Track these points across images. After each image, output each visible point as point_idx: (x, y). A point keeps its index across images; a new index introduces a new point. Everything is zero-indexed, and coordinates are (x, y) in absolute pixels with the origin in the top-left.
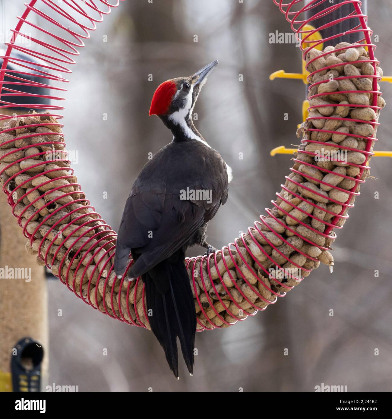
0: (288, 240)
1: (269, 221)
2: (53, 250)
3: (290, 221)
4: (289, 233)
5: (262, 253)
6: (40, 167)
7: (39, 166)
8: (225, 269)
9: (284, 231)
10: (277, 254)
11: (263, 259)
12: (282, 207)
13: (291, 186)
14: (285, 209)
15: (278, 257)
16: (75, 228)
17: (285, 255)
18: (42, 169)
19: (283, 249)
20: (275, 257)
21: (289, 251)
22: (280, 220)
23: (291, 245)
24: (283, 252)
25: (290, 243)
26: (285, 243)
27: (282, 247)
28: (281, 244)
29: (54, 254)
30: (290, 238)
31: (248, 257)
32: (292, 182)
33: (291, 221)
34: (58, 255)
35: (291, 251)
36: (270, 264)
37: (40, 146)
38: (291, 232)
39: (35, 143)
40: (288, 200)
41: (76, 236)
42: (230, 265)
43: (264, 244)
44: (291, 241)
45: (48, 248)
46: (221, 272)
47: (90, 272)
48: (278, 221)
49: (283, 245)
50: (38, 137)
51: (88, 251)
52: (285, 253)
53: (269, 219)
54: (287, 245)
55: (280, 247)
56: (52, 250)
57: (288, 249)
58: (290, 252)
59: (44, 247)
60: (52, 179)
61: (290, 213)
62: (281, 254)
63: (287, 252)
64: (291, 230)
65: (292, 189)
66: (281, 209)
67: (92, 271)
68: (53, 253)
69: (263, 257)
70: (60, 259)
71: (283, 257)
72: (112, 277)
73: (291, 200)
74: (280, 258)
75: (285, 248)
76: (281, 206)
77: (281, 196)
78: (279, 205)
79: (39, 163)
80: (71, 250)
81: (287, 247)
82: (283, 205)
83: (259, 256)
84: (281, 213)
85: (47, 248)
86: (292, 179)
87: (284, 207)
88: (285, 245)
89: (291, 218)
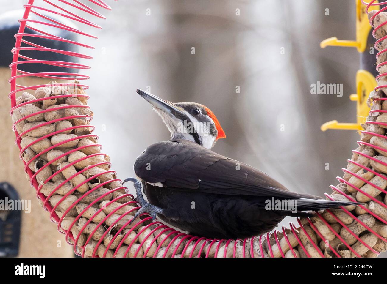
0: (360, 218)
1: (337, 198)
2: (89, 229)
3: (361, 198)
4: (361, 211)
5: (330, 232)
6: (73, 142)
7: (71, 141)
8: (288, 247)
9: (354, 208)
10: (347, 232)
11: (331, 238)
12: (353, 182)
13: (361, 160)
14: (355, 185)
15: (347, 236)
16: (118, 206)
17: (355, 234)
18: (76, 144)
19: (353, 227)
20: (344, 236)
21: (360, 230)
22: (350, 196)
23: (363, 224)
24: (354, 231)
25: (361, 221)
26: (355, 221)
27: (353, 226)
28: (350, 222)
29: (90, 234)
30: (362, 216)
31: (313, 236)
32: (362, 155)
33: (363, 198)
34: (95, 234)
35: (362, 230)
36: (338, 244)
37: (74, 119)
38: (363, 209)
39: (69, 115)
40: (359, 175)
41: (119, 214)
42: (294, 244)
43: (331, 222)
44: (363, 219)
45: (83, 226)
46: (284, 251)
47: (134, 251)
48: (348, 198)
49: (354, 223)
50: (71, 108)
51: (132, 229)
52: (355, 232)
53: (336, 196)
54: (358, 224)
55: (350, 225)
56: (87, 229)
57: (359, 228)
58: (360, 232)
59: (78, 225)
60: (89, 155)
61: (362, 189)
62: (352, 233)
63: (357, 231)
64: (362, 208)
65: (362, 164)
66: (350, 185)
67: (136, 249)
68: (88, 232)
69: (331, 236)
70: (97, 238)
71: (353, 237)
72: (160, 254)
73: (363, 175)
74: (349, 237)
75: (356, 226)
76: (350, 182)
77: (350, 171)
78: (348, 180)
79: (72, 138)
80: (114, 226)
81: (358, 226)
82: (353, 180)
83: (327, 234)
84: (350, 189)
85: (81, 227)
86: (363, 152)
87: (354, 182)
88: (356, 224)
89: (363, 194)
